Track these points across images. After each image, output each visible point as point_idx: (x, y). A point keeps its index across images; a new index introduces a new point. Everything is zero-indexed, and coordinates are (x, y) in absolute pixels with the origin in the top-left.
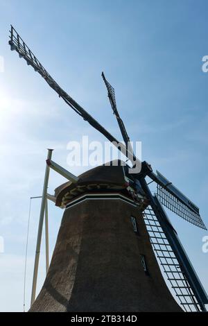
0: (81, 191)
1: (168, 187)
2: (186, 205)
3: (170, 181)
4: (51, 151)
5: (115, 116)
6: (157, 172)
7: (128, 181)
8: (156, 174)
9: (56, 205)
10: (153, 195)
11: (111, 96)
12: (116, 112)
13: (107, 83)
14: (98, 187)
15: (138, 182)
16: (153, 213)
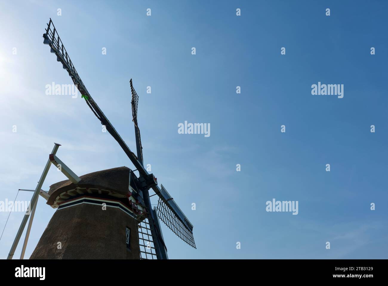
0: (80, 192)
1: (169, 202)
2: (182, 222)
3: (172, 196)
4: (57, 146)
5: (133, 123)
6: (162, 186)
7: (131, 191)
8: (160, 188)
9: (48, 203)
10: (153, 208)
11: (134, 104)
12: (135, 120)
13: (133, 90)
14: (100, 192)
15: (141, 194)
16: (148, 226)
